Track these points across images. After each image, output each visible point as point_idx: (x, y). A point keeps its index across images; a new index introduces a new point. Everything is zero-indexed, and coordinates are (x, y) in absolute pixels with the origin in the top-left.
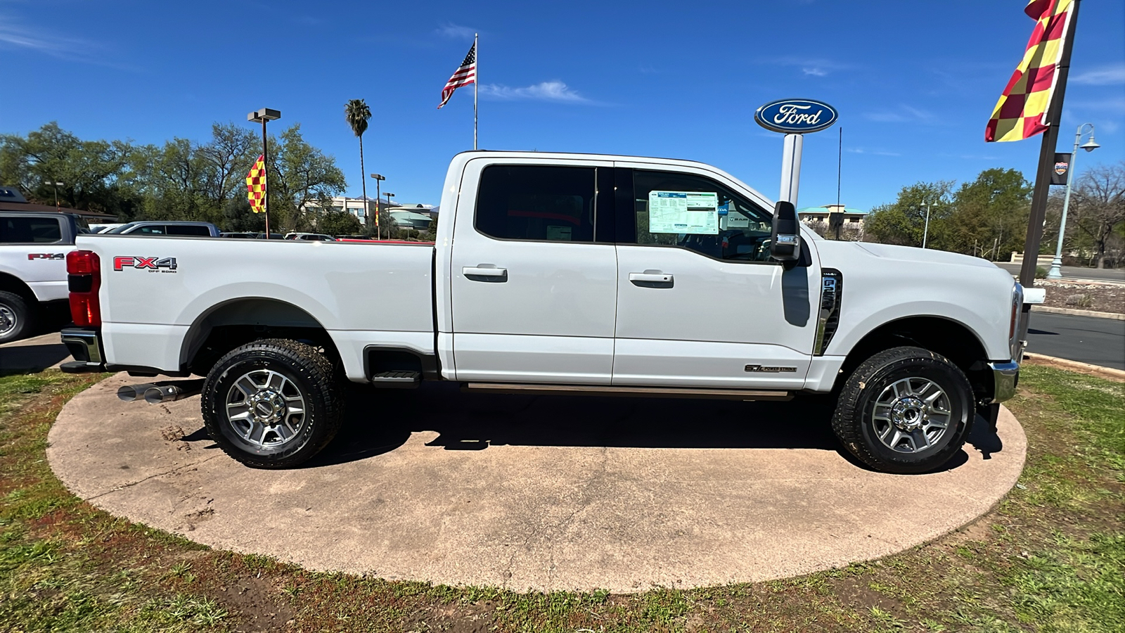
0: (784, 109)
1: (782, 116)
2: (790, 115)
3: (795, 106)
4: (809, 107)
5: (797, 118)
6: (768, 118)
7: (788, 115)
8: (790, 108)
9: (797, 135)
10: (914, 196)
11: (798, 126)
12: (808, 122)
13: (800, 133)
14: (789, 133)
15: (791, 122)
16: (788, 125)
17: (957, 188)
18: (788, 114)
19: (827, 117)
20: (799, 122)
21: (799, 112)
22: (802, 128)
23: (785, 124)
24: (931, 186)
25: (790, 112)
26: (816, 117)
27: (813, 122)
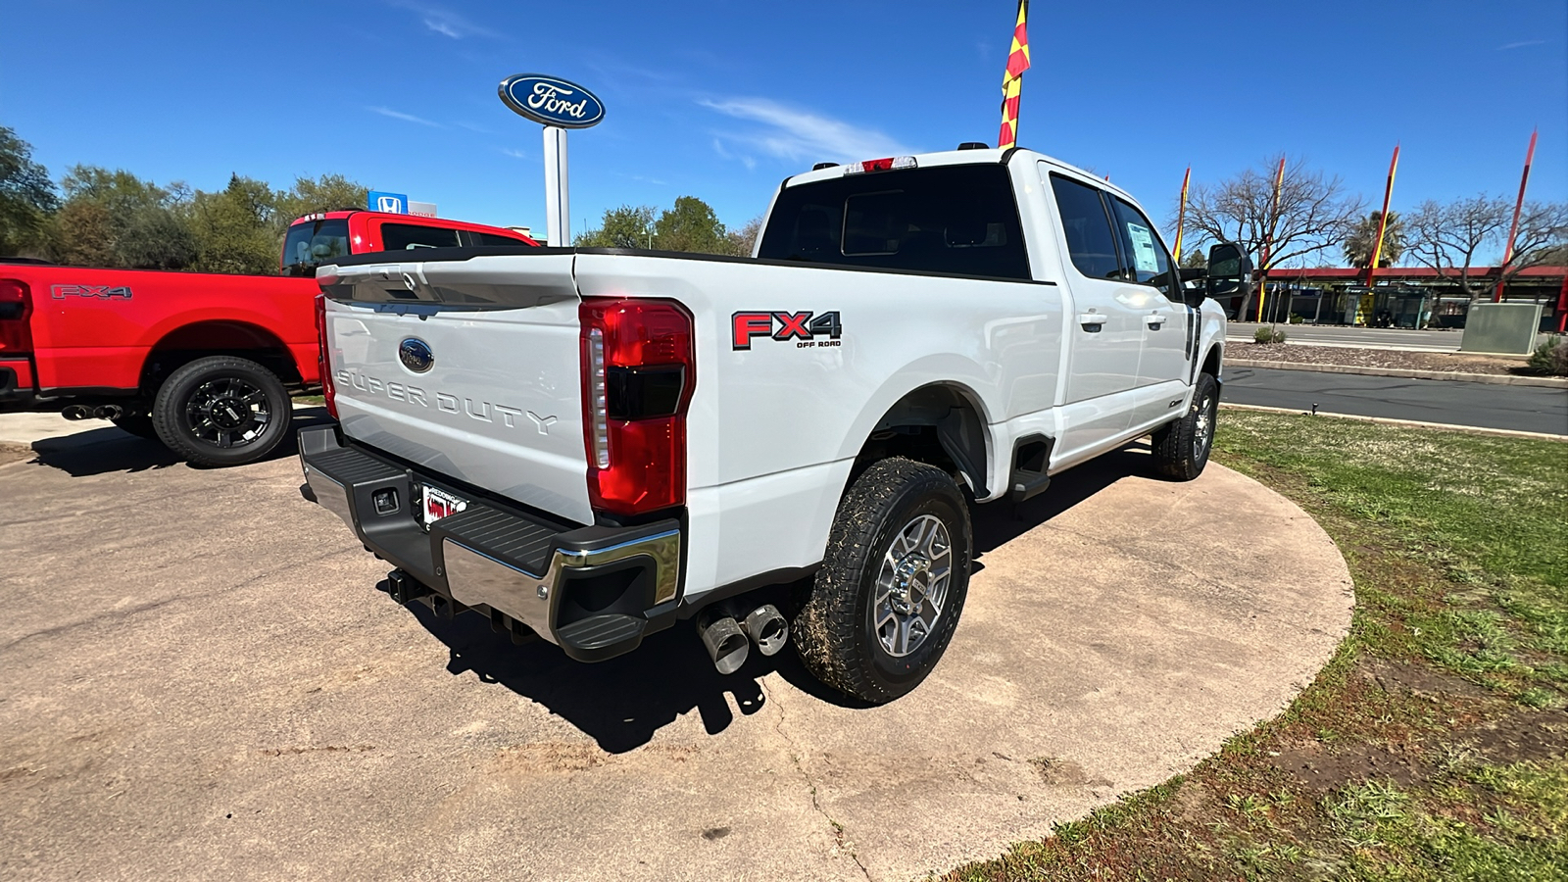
0: (540, 88)
1: (537, 99)
2: (549, 98)
3: (553, 88)
4: (570, 93)
5: (558, 105)
6: (518, 95)
7: (544, 98)
8: (547, 89)
9: (560, 129)
10: (620, 222)
11: (559, 116)
12: (572, 114)
13: (563, 127)
14: (548, 125)
15: (550, 109)
16: (547, 112)
17: (658, 217)
18: (546, 96)
19: (594, 112)
20: (560, 111)
21: (560, 97)
22: (563, 120)
23: (542, 109)
24: (637, 211)
25: (547, 95)
26: (580, 108)
27: (578, 113)
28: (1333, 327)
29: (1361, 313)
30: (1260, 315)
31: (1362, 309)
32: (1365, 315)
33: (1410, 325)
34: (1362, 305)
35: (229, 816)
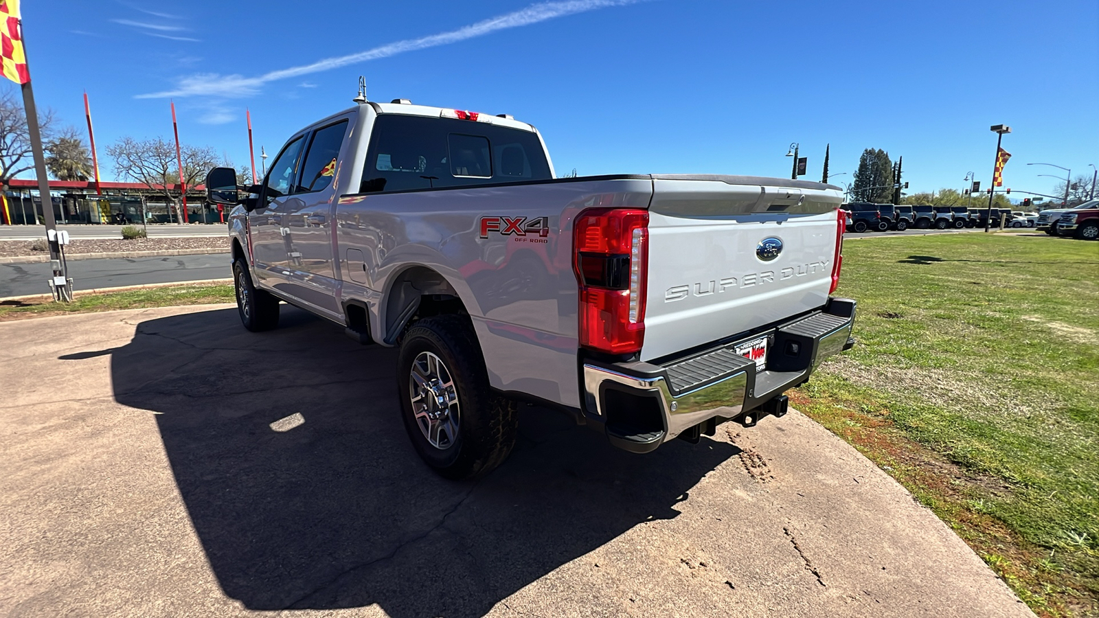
28: (84, 225)
29: (103, 214)
30: (9, 219)
31: (104, 212)
32: (107, 216)
33: (140, 222)
34: (103, 209)
35: (884, 569)
